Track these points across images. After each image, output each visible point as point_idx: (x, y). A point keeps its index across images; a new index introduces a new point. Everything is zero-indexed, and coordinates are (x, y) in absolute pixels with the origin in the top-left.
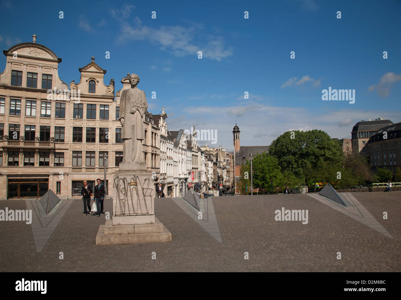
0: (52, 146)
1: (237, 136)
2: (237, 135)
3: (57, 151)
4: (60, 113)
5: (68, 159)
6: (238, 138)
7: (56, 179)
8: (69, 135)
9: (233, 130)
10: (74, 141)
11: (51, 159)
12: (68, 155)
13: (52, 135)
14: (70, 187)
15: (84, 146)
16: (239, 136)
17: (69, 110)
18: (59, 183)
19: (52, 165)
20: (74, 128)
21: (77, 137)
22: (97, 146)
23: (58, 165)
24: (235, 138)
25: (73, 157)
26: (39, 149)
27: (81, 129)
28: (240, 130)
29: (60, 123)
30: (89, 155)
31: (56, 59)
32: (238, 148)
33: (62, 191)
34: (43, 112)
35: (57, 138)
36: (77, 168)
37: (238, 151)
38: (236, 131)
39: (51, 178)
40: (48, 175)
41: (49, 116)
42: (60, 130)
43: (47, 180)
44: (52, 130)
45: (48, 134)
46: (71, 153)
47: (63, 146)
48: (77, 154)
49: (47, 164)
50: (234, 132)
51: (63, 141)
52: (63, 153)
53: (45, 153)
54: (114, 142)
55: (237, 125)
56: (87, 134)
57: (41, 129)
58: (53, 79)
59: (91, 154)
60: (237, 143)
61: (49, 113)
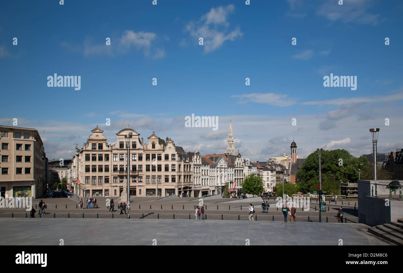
0: (137, 174)
1: (293, 151)
2: (293, 149)
3: (139, 176)
4: (140, 158)
5: (144, 179)
6: (294, 152)
7: (140, 188)
8: (144, 168)
9: (291, 145)
10: (146, 171)
11: (137, 179)
12: (144, 177)
13: (137, 169)
14: (145, 191)
15: (151, 173)
16: (295, 151)
17: (144, 157)
18: (140, 190)
19: (137, 182)
20: (146, 165)
21: (148, 170)
22: (156, 173)
23: (141, 182)
24: (292, 152)
25: (146, 178)
26: (132, 175)
27: (149, 165)
28: (297, 145)
29: (140, 163)
30: (153, 177)
31: (137, 134)
32: (294, 160)
33: (142, 193)
34: (133, 159)
35: (140, 170)
36: (148, 183)
37: (294, 162)
38: (294, 145)
39: (137, 188)
40: (136, 187)
41: (136, 160)
42: (141, 166)
43: (136, 188)
44: (137, 167)
45: (136, 168)
46: (145, 176)
47: (142, 174)
48: (148, 177)
49: (135, 181)
50: (291, 147)
51: (142, 171)
52: (142, 177)
53: (134, 177)
54: (164, 171)
55: (294, 141)
56: (152, 168)
57: (132, 166)
58: (137, 143)
59: (154, 177)
60: (293, 156)
61: (136, 159)
